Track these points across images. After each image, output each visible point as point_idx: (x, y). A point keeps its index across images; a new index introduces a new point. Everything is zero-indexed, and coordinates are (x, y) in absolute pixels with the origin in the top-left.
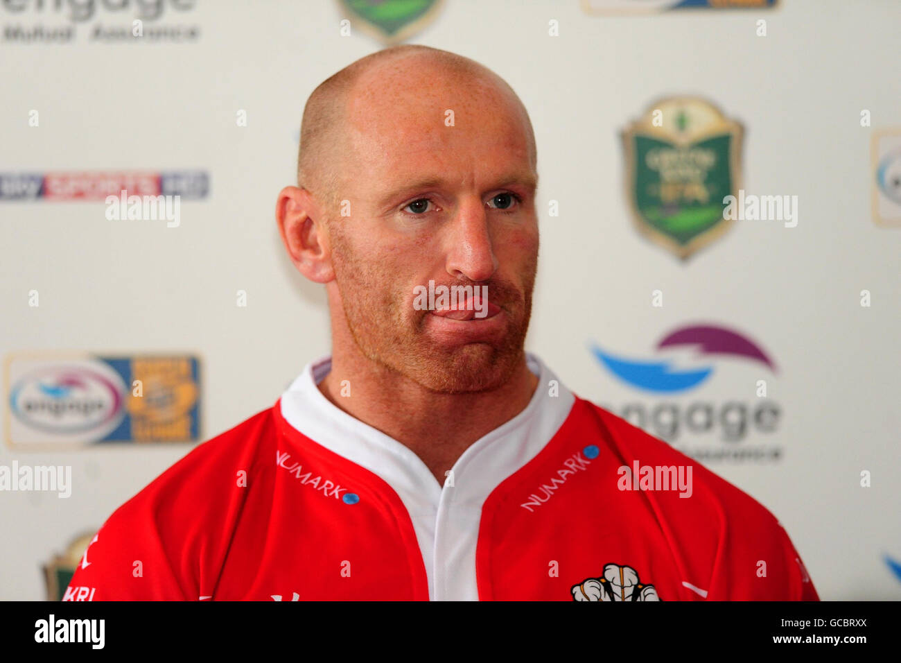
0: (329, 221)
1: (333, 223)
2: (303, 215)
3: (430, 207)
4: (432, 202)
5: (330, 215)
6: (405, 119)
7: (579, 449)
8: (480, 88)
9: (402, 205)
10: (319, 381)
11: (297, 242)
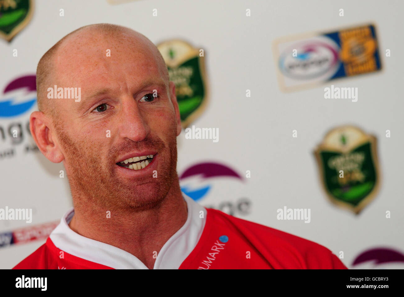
0: (55, 126)
1: (58, 126)
2: (43, 126)
3: (108, 107)
4: (108, 104)
5: (55, 122)
6: (84, 60)
7: (217, 238)
8: (125, 37)
9: (92, 109)
10: (68, 222)
11: (43, 142)
